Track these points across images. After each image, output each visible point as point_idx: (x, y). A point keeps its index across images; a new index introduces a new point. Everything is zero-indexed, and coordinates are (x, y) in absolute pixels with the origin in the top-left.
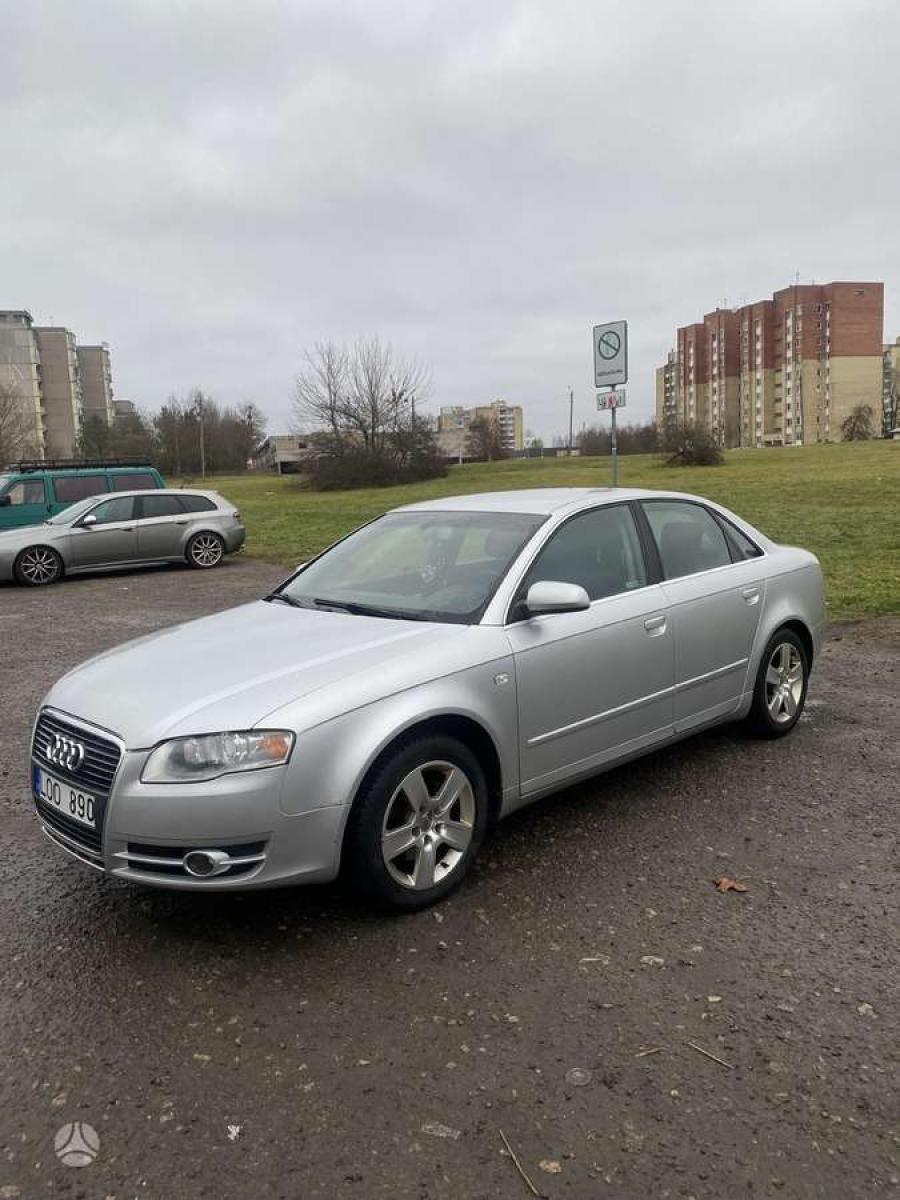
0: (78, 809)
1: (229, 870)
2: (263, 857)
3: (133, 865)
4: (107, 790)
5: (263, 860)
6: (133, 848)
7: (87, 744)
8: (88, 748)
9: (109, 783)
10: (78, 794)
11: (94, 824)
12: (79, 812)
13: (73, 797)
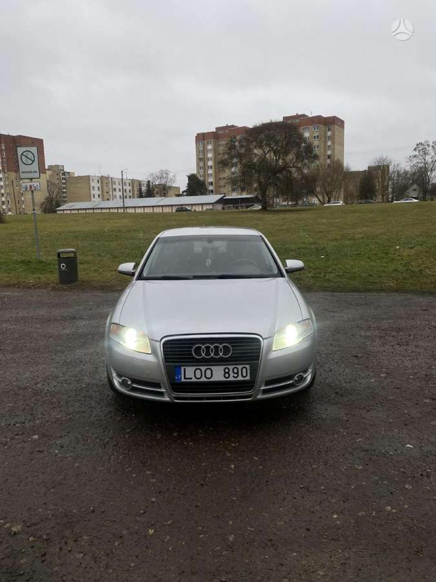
0: (232, 374)
4: (258, 359)
6: (267, 383)
8: (233, 345)
10: (231, 367)
11: (248, 378)
12: (234, 376)
13: (227, 370)
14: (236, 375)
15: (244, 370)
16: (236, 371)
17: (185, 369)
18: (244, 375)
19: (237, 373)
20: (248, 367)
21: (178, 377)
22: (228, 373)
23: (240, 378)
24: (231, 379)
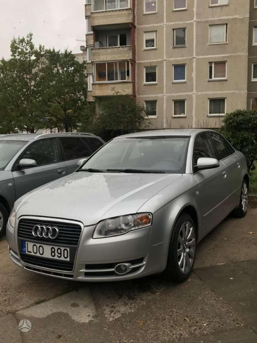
0: (57, 254)
1: (131, 270)
2: (145, 263)
3: (87, 274)
4: (77, 244)
5: (144, 264)
6: (88, 267)
7: (58, 227)
8: (59, 228)
9: (77, 241)
10: (56, 248)
11: (68, 259)
12: (58, 256)
13: (53, 250)
14: (59, 255)
15: (66, 251)
16: (59, 251)
17: (27, 243)
18: (66, 256)
19: (61, 253)
20: (68, 249)
21: (24, 249)
22: (54, 252)
23: (62, 258)
24: (56, 258)
